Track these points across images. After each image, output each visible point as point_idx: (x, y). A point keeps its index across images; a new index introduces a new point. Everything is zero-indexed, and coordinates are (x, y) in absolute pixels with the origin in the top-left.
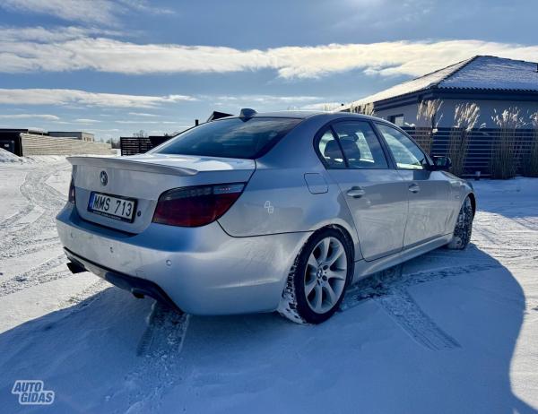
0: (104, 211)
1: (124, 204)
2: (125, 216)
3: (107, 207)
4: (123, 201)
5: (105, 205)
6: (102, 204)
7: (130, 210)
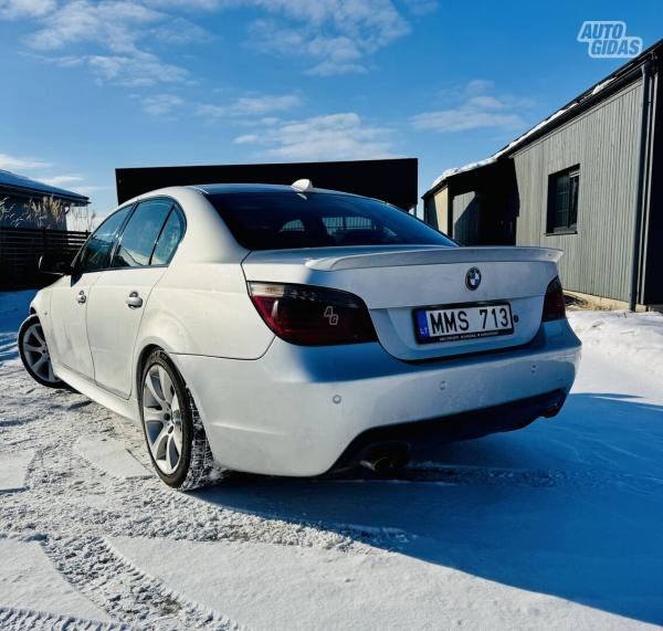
0: (460, 331)
1: (493, 312)
2: (500, 327)
3: (464, 325)
4: (490, 309)
5: (458, 322)
6: (451, 323)
7: (505, 317)
